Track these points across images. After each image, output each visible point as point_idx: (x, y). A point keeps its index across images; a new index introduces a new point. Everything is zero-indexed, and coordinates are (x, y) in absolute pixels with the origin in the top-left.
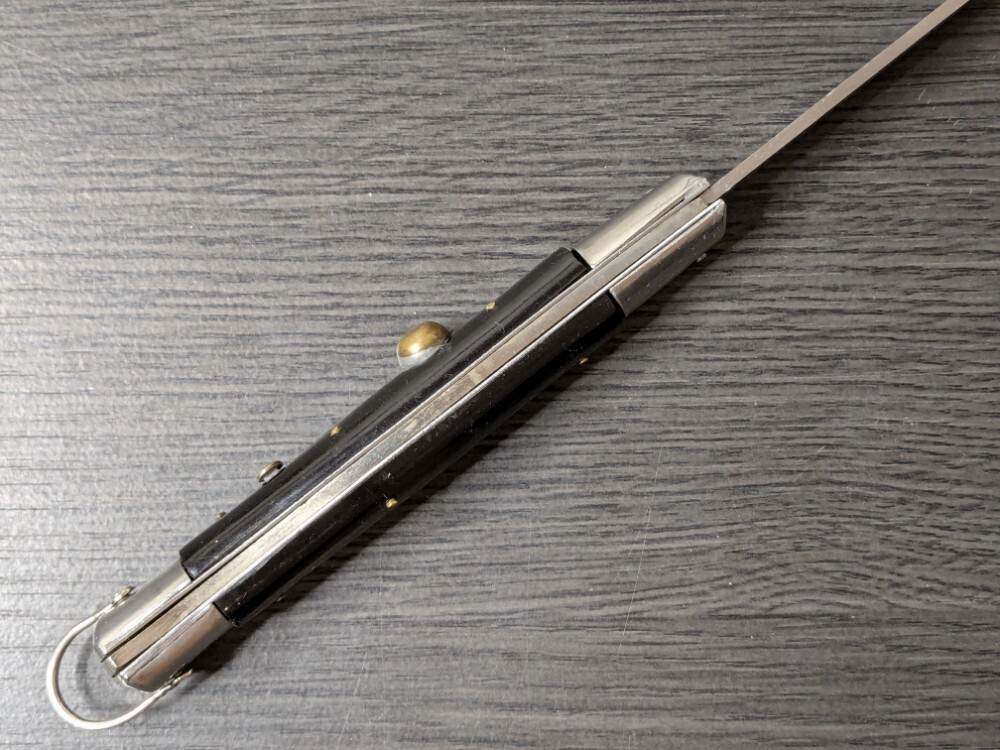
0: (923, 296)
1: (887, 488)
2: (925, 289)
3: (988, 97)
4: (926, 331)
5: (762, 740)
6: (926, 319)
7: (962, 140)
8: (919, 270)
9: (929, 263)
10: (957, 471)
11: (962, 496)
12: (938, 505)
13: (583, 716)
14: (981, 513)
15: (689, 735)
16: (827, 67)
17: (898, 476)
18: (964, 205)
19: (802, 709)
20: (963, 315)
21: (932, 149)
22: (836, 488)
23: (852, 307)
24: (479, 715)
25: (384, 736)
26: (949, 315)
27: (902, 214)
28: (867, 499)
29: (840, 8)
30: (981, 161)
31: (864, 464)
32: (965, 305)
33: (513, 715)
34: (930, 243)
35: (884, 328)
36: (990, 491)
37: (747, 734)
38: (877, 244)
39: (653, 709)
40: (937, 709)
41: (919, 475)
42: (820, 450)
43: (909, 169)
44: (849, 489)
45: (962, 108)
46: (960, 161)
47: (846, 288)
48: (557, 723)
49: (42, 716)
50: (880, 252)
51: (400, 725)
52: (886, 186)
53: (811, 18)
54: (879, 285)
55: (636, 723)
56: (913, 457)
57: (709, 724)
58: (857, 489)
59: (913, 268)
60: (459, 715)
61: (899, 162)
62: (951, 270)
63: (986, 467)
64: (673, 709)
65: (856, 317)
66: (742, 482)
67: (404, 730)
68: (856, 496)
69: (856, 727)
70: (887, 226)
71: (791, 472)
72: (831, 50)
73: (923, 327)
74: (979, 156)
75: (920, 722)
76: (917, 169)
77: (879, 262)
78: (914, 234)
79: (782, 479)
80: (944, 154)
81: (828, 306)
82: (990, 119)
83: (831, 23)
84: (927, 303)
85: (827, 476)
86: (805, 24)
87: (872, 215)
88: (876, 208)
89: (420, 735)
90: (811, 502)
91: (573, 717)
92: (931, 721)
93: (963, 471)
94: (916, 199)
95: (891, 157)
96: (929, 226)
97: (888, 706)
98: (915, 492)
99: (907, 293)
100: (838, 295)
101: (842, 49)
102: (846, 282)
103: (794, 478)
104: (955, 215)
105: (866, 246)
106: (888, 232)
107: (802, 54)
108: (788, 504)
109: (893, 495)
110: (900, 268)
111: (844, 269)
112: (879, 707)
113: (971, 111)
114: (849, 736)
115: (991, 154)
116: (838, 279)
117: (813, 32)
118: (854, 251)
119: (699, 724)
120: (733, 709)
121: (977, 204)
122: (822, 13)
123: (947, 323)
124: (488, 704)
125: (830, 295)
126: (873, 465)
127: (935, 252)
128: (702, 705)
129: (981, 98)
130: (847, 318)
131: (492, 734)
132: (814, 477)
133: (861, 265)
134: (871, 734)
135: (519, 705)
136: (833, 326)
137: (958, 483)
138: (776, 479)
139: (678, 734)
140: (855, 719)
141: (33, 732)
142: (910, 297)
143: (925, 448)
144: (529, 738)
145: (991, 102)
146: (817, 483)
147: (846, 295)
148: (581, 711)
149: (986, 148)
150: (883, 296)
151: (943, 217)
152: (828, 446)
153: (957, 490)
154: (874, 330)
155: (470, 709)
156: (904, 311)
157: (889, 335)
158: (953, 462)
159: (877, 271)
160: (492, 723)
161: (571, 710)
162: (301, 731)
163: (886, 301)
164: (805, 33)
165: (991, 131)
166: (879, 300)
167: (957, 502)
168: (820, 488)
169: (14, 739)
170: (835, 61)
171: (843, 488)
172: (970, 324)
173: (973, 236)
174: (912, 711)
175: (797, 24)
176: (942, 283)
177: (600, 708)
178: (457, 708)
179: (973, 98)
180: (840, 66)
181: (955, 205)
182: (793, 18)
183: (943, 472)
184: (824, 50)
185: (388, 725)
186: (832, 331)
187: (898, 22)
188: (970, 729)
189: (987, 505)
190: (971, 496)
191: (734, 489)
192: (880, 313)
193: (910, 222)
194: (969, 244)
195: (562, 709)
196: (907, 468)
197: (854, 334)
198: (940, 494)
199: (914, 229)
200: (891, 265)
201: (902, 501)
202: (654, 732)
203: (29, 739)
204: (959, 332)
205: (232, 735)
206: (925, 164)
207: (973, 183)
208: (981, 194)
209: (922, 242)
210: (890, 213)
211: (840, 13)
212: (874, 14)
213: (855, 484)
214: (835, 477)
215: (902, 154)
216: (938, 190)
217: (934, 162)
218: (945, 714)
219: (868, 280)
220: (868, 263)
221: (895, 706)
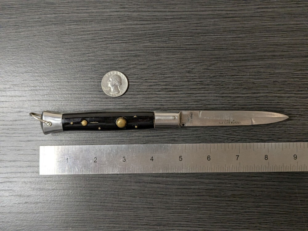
0: (231, 101)
1: (225, 137)
2: (231, 100)
3: (243, 65)
4: (232, 108)
5: (202, 183)
6: (232, 106)
7: (238, 73)
8: (230, 97)
9: (232, 95)
10: (237, 134)
11: (238, 138)
12: (234, 140)
13: (169, 178)
14: (242, 141)
15: (188, 182)
16: (213, 59)
17: (227, 134)
18: (239, 85)
19: (209, 177)
20: (238, 105)
21: (233, 74)
22: (215, 137)
23: (218, 103)
24: (150, 178)
25: (132, 182)
26: (236, 105)
27: (227, 86)
28: (221, 138)
29: (216, 49)
30: (241, 77)
31: (220, 132)
32: (239, 103)
33: (156, 178)
34: (232, 92)
35: (224, 107)
36: (243, 137)
37: (199, 182)
38: (223, 92)
39: (182, 177)
40: (233, 177)
41: (230, 134)
42: (213, 130)
43: (229, 78)
44: (217, 137)
45: (238, 67)
46: (238, 77)
47: (217, 100)
48: (164, 180)
49: (70, 178)
50: (223, 93)
51: (135, 180)
52: (224, 81)
53: (210, 51)
54: (223, 99)
55: (178, 180)
56: (229, 131)
57: (192, 180)
58: (219, 137)
59: (229, 96)
60: (146, 178)
61: (227, 77)
62: (236, 97)
63: (243, 133)
64: (186, 177)
65: (219, 105)
66: (198, 135)
67: (136, 181)
68: (219, 138)
69: (219, 180)
70: (224, 89)
71: (207, 134)
72: (214, 56)
73: (231, 107)
74: (241, 76)
75: (231, 179)
76: (230, 78)
77: (223, 95)
78: (230, 90)
79: (205, 135)
80: (235, 75)
81: (214, 103)
82: (243, 69)
83: (214, 51)
84: (232, 103)
85: (214, 134)
86: (209, 51)
87: (222, 86)
88: (222, 85)
89: (139, 182)
90: (211, 139)
91: (167, 178)
92: (233, 179)
93: (238, 133)
94: (230, 84)
95: (225, 76)
96: (232, 89)
97: (225, 176)
98: (230, 137)
99: (228, 101)
100: (216, 101)
101: (216, 56)
102: (217, 99)
103: (207, 135)
104: (237, 87)
105: (221, 92)
106: (225, 90)
107: (209, 57)
108: (206, 139)
109: (226, 138)
110: (227, 96)
111: (217, 96)
112: (223, 177)
113: (240, 68)
114: (218, 182)
115: (243, 75)
116: (216, 98)
117: (211, 53)
118: (219, 93)
119: (190, 180)
120: (196, 177)
121: (241, 84)
122: (212, 50)
123: (236, 106)
124: (151, 176)
125: (214, 101)
126: (222, 132)
127: (233, 93)
128: (190, 176)
129: (241, 65)
130: (217, 105)
131: (152, 182)
132: (211, 135)
133: (220, 96)
134: (222, 182)
135: (157, 176)
136: (215, 107)
137: (238, 136)
138: (204, 135)
139: (186, 182)
140: (219, 179)
141: (68, 181)
142: (229, 102)
143: (232, 129)
144: (159, 182)
145: (244, 66)
146: (212, 136)
147: (217, 101)
148: (168, 177)
149: (243, 74)
150: (224, 101)
151: (235, 87)
152: (214, 129)
153: (237, 137)
154: (222, 108)
155: (148, 177)
156: (228, 104)
157: (225, 108)
158: (236, 132)
159: (223, 97)
160: (152, 180)
161: (167, 177)
162: (117, 181)
163: (224, 102)
164: (209, 53)
165: (244, 71)
166: (223, 102)
167: (237, 139)
168: (212, 137)
169: (65, 182)
170: (215, 58)
171: (216, 137)
172: (240, 107)
173: (240, 90)
174: (229, 177)
175: (208, 52)
176: (235, 99)
177: (172, 177)
178: (146, 177)
179: (240, 65)
180: (216, 59)
181: (237, 85)
182: (207, 51)
183: (235, 133)
184: (213, 56)
185: (133, 180)
186: (214, 108)
187: (226, 51)
188: (239, 181)
189: (243, 140)
190: (240, 138)
191: (196, 137)
192: (223, 104)
193: (228, 88)
194: (240, 92)
195: (165, 177)
196: (228, 133)
197: (218, 108)
198: (234, 138)
199: (229, 89)
200: (225, 96)
201: (227, 139)
202: (182, 181)
203: (67, 182)
204: (238, 108)
205: (105, 182)
206: (231, 77)
207: (240, 81)
208: (242, 83)
209: (231, 92)
210: (225, 86)
211: (216, 50)
212: (222, 50)
213: (219, 136)
214: (215, 135)
215: (228, 76)
216: (234, 82)
217: (233, 77)
218: (236, 178)
219: (221, 98)
220: (221, 95)
221: (226, 177)
